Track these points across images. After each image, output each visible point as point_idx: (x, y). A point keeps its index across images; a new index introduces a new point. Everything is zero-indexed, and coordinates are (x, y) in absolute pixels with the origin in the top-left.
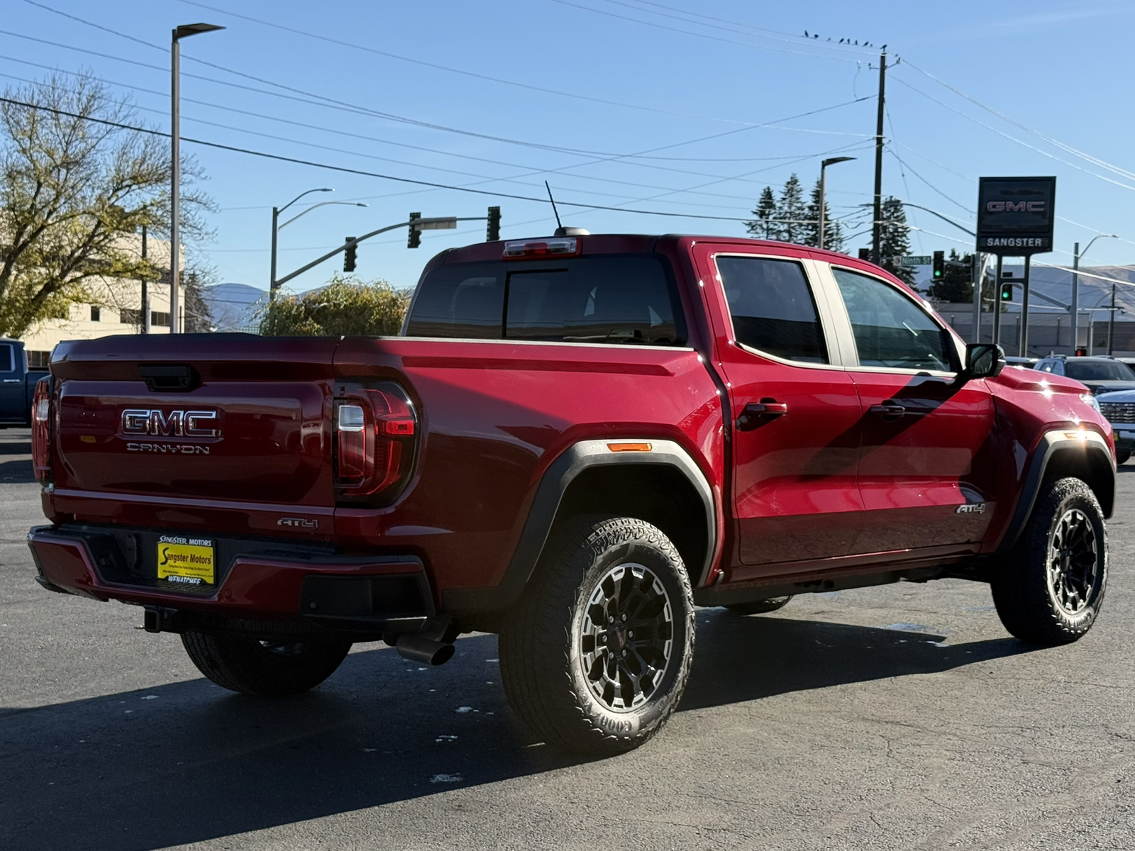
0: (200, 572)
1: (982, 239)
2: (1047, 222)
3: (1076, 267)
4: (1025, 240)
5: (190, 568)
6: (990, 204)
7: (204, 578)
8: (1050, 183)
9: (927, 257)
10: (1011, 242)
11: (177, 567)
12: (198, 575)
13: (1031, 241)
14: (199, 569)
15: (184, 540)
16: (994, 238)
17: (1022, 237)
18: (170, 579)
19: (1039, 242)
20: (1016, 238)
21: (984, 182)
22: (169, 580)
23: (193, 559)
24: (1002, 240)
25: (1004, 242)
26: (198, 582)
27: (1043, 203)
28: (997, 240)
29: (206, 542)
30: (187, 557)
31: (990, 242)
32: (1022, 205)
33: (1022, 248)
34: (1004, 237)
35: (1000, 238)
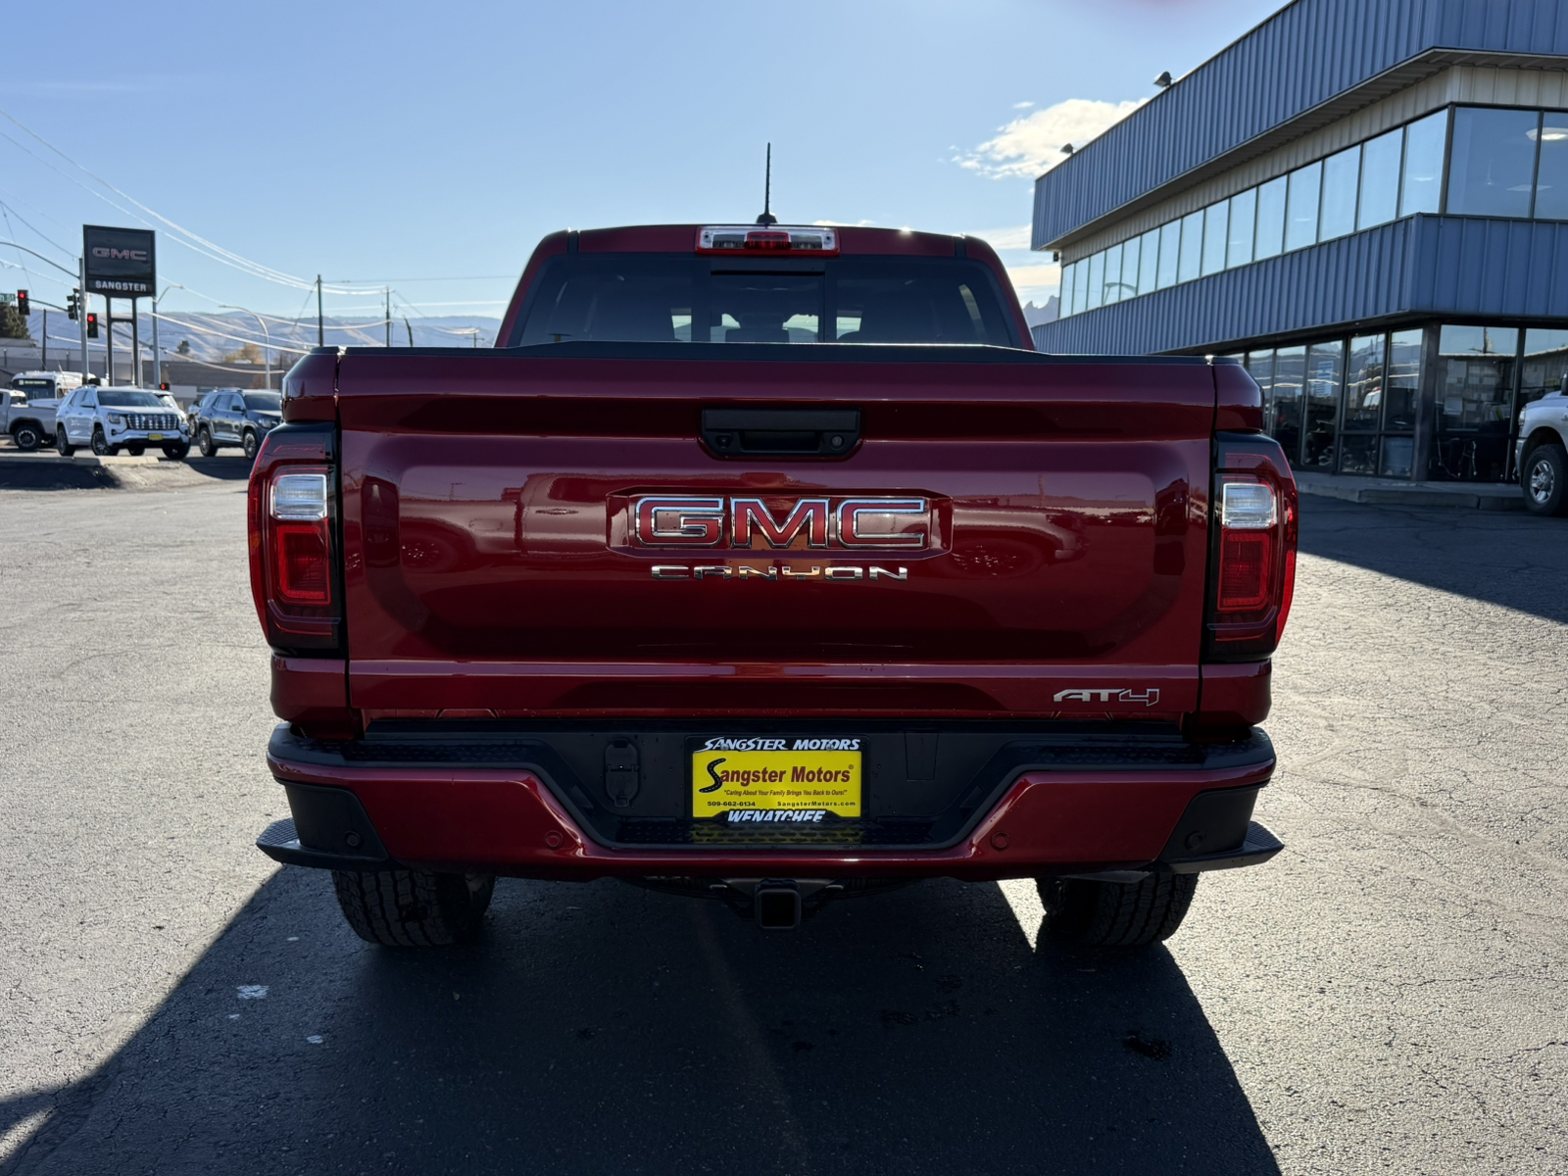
0: (818, 799)
1: (90, 282)
2: (149, 270)
3: (154, 311)
4: (131, 285)
5: (794, 793)
6: (95, 250)
7: (829, 808)
8: (149, 236)
9: (11, 295)
10: (118, 286)
11: (754, 793)
12: (814, 803)
13: (136, 285)
14: (816, 793)
15: (781, 742)
16: (102, 281)
17: (128, 282)
18: (734, 818)
19: (143, 287)
20: (122, 282)
21: (89, 231)
22: (730, 819)
23: (798, 774)
24: (110, 283)
25: (111, 285)
26: (818, 817)
27: (145, 253)
28: (105, 283)
29: (844, 743)
30: (782, 773)
31: (98, 284)
32: (125, 253)
33: (128, 291)
34: (111, 281)
35: (107, 281)
